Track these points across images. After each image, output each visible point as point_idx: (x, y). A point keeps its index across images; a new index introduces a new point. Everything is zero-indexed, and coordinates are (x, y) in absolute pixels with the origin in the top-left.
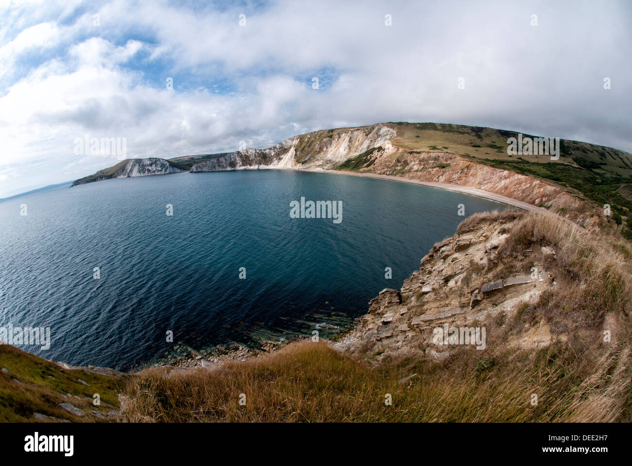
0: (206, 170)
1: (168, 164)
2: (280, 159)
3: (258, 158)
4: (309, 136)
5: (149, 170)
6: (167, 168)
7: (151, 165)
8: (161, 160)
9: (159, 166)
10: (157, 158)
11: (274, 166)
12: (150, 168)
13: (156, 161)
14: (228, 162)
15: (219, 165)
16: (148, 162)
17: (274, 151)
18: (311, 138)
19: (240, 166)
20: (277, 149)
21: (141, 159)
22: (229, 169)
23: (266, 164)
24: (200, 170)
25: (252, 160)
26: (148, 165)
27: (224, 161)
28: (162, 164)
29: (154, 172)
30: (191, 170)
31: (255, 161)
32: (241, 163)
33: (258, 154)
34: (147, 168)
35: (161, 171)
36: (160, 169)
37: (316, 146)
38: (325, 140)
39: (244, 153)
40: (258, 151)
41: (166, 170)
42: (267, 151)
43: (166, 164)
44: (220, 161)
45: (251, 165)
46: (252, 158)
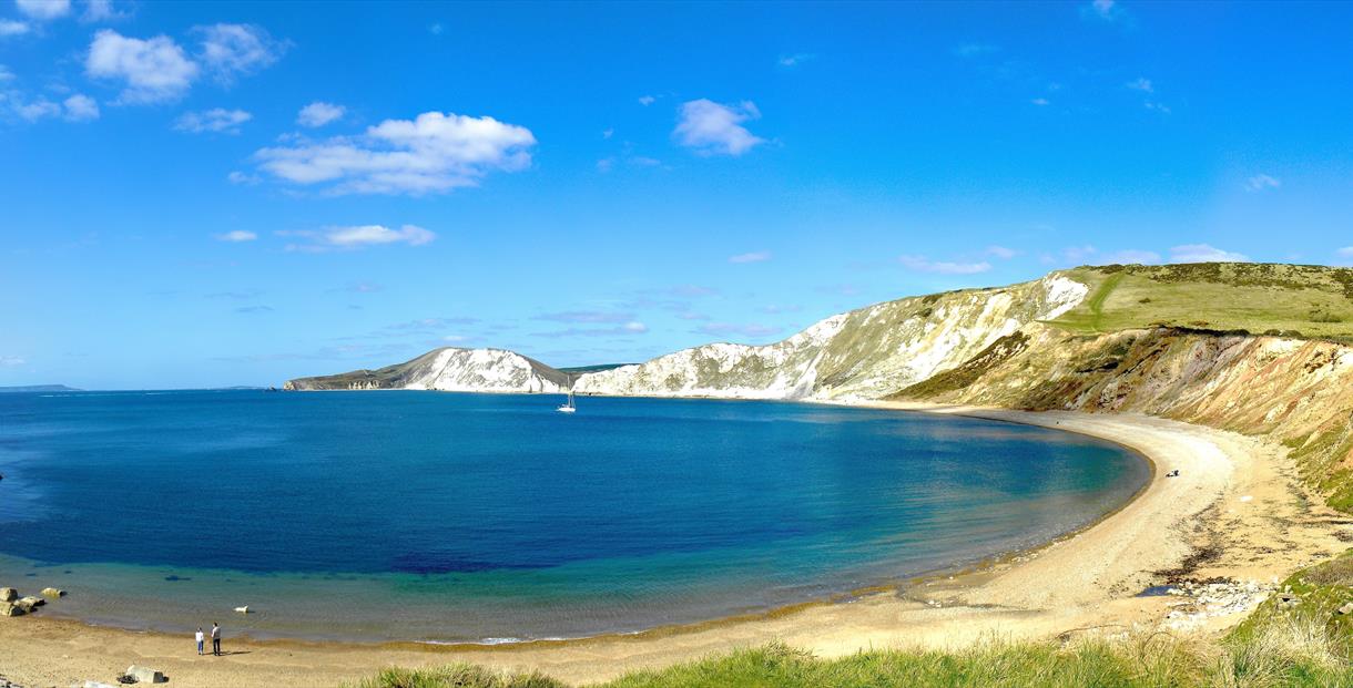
3: (740, 370)
4: (874, 313)
5: (481, 379)
6: (526, 378)
7: (488, 364)
8: (513, 356)
9: (508, 368)
10: (504, 349)
11: (777, 391)
12: (485, 373)
13: (501, 359)
14: (665, 375)
15: (643, 382)
16: (484, 357)
17: (785, 353)
18: (878, 318)
19: (694, 389)
20: (793, 347)
21: (470, 346)
22: (666, 393)
23: (758, 386)
24: (595, 390)
25: (725, 375)
26: (480, 366)
27: (655, 371)
28: (515, 365)
29: (492, 383)
30: (574, 390)
31: (734, 377)
32: (696, 381)
33: (744, 358)
34: (478, 372)
35: (509, 383)
36: (509, 378)
37: (884, 340)
38: (908, 322)
39: (707, 353)
40: (743, 350)
41: (520, 384)
42: (767, 353)
43: (525, 369)
44: (648, 371)
45: (718, 387)
46: (725, 368)
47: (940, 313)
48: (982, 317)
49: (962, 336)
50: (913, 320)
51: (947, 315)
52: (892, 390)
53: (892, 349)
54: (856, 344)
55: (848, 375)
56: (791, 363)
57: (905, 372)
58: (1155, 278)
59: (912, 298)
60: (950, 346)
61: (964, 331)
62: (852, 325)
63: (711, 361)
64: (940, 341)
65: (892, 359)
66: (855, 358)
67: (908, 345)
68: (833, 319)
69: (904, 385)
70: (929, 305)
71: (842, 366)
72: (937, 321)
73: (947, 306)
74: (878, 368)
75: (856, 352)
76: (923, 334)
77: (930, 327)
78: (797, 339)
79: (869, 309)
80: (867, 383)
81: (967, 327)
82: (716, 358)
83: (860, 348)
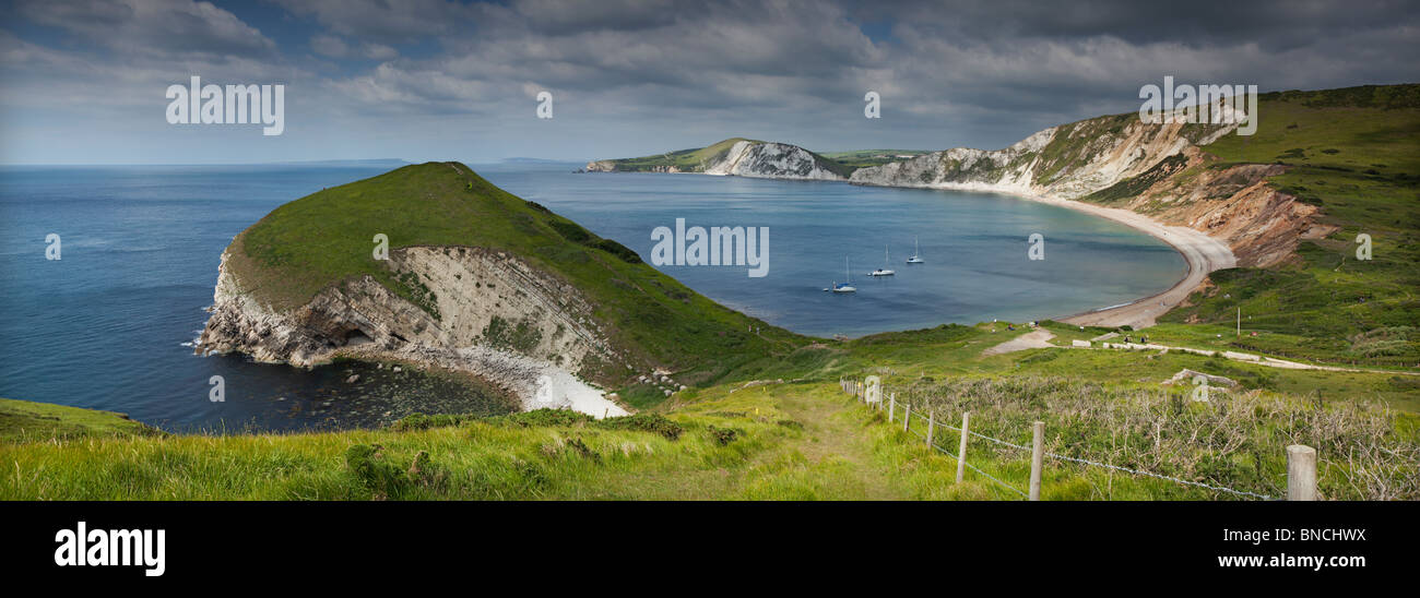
0: (880, 183)
1: (813, 161)
2: (1018, 174)
3: (977, 169)
4: (1077, 129)
5: (773, 168)
6: (811, 169)
7: (779, 158)
8: (800, 151)
9: (796, 162)
10: (792, 146)
11: (1005, 186)
12: (776, 164)
13: (790, 152)
14: (921, 171)
15: (903, 175)
16: (776, 152)
17: (1010, 157)
18: (1080, 132)
19: (941, 181)
20: (1016, 153)
21: (763, 143)
22: (921, 185)
23: (989, 180)
24: (867, 181)
26: (773, 157)
28: (802, 160)
29: (783, 173)
30: (850, 180)
31: (970, 174)
32: (943, 176)
33: (979, 160)
34: (770, 163)
35: (797, 172)
36: (796, 169)
37: (1084, 150)
38: (1102, 137)
39: (952, 156)
40: (979, 154)
41: (806, 173)
42: (996, 156)
43: (810, 162)
44: (907, 167)
45: (961, 182)
46: (966, 166)
47: (1128, 130)
48: (1159, 135)
49: (1143, 151)
50: (1106, 136)
51: (1133, 132)
52: (1086, 193)
53: (1090, 157)
54: (1062, 152)
55: (1055, 177)
56: (1014, 164)
57: (1097, 176)
58: (1309, 104)
59: (1105, 117)
60: (1133, 158)
61: (1144, 146)
62: (1060, 136)
63: (955, 161)
64: (1127, 151)
65: (1089, 166)
66: (1061, 163)
67: (1101, 155)
68: (1047, 131)
69: (1095, 190)
70: (1118, 124)
71: (1052, 169)
72: (1125, 137)
73: (1133, 126)
74: (1079, 173)
75: (1061, 159)
76: (1113, 147)
77: (1119, 141)
78: (1018, 146)
79: (1074, 125)
80: (1070, 185)
81: (1146, 143)
82: (958, 159)
83: (1066, 156)
